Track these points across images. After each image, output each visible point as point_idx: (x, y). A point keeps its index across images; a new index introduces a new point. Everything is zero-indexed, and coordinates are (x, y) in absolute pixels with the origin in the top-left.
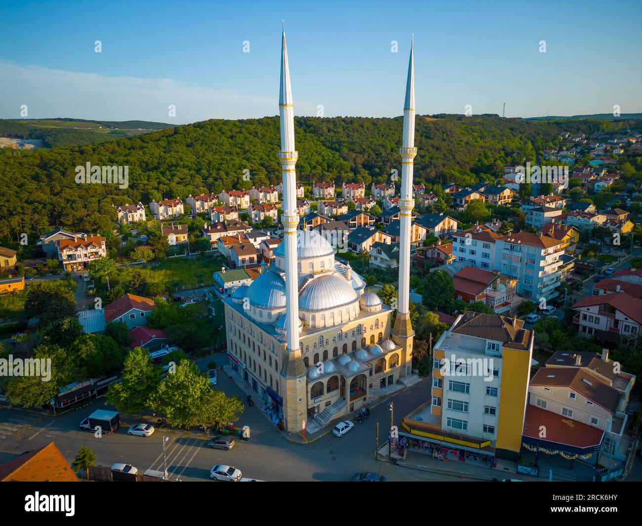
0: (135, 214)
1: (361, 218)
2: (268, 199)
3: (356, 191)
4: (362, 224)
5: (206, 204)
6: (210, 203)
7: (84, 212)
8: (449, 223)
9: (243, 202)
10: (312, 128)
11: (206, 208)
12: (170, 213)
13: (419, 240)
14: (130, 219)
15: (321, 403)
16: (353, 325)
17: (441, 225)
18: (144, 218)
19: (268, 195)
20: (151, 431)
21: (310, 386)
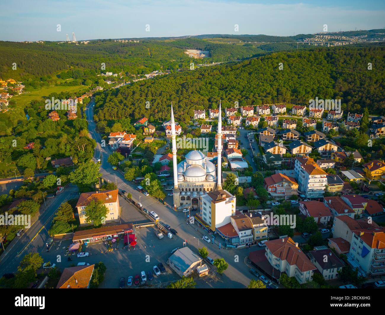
0: (200, 115)
1: (289, 134)
2: (264, 112)
3: (316, 114)
4: (290, 137)
5: (231, 113)
6: (233, 113)
7: (182, 113)
8: (331, 147)
9: (250, 113)
10: (333, 60)
11: (231, 115)
12: (215, 116)
13: (306, 152)
14: (198, 117)
15: (185, 202)
16: (201, 184)
17: (324, 147)
18: (204, 117)
19: (264, 111)
20: (148, 195)
21: (181, 196)
